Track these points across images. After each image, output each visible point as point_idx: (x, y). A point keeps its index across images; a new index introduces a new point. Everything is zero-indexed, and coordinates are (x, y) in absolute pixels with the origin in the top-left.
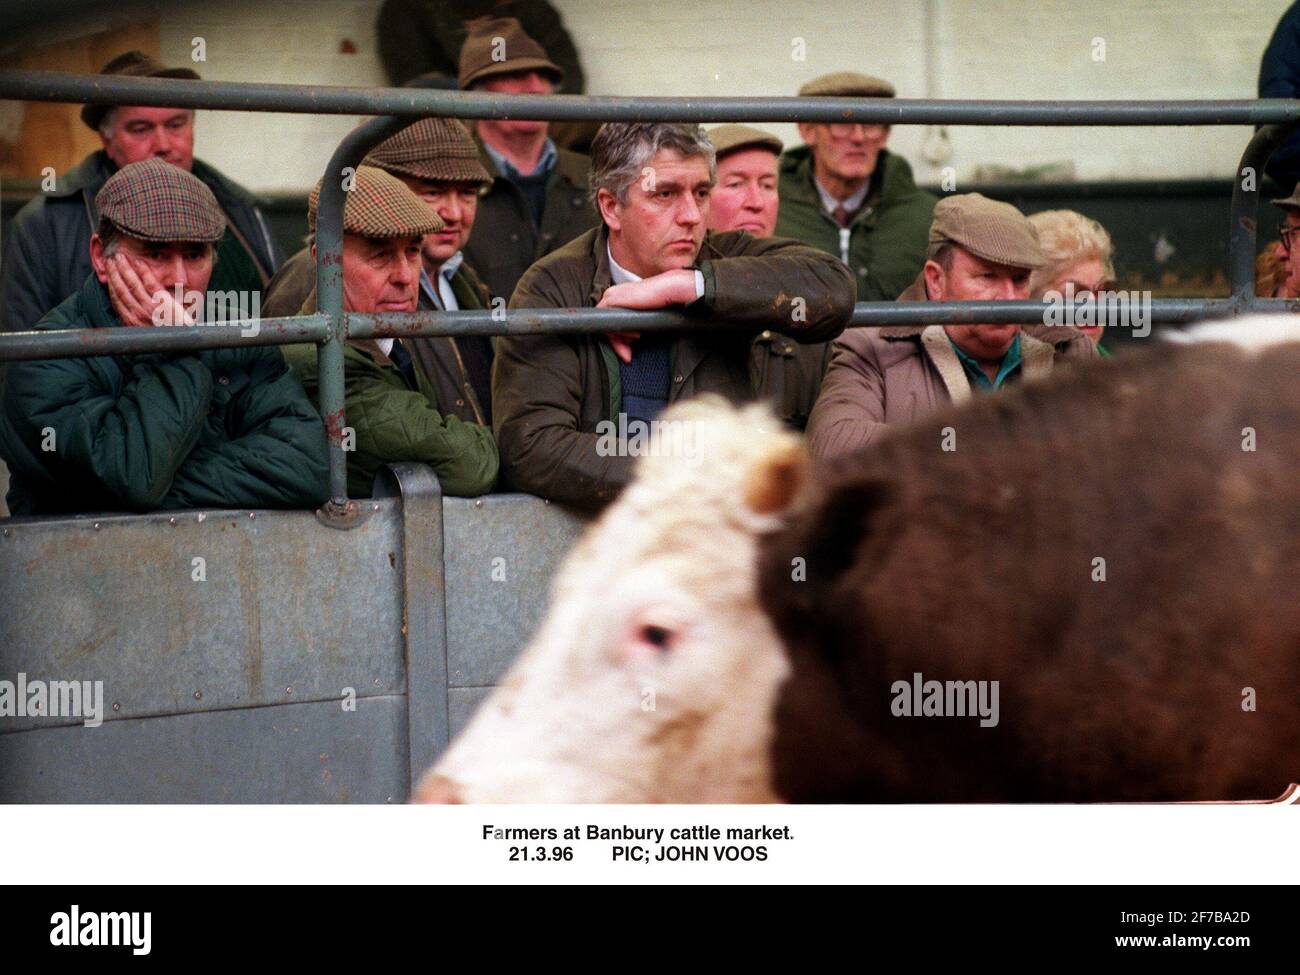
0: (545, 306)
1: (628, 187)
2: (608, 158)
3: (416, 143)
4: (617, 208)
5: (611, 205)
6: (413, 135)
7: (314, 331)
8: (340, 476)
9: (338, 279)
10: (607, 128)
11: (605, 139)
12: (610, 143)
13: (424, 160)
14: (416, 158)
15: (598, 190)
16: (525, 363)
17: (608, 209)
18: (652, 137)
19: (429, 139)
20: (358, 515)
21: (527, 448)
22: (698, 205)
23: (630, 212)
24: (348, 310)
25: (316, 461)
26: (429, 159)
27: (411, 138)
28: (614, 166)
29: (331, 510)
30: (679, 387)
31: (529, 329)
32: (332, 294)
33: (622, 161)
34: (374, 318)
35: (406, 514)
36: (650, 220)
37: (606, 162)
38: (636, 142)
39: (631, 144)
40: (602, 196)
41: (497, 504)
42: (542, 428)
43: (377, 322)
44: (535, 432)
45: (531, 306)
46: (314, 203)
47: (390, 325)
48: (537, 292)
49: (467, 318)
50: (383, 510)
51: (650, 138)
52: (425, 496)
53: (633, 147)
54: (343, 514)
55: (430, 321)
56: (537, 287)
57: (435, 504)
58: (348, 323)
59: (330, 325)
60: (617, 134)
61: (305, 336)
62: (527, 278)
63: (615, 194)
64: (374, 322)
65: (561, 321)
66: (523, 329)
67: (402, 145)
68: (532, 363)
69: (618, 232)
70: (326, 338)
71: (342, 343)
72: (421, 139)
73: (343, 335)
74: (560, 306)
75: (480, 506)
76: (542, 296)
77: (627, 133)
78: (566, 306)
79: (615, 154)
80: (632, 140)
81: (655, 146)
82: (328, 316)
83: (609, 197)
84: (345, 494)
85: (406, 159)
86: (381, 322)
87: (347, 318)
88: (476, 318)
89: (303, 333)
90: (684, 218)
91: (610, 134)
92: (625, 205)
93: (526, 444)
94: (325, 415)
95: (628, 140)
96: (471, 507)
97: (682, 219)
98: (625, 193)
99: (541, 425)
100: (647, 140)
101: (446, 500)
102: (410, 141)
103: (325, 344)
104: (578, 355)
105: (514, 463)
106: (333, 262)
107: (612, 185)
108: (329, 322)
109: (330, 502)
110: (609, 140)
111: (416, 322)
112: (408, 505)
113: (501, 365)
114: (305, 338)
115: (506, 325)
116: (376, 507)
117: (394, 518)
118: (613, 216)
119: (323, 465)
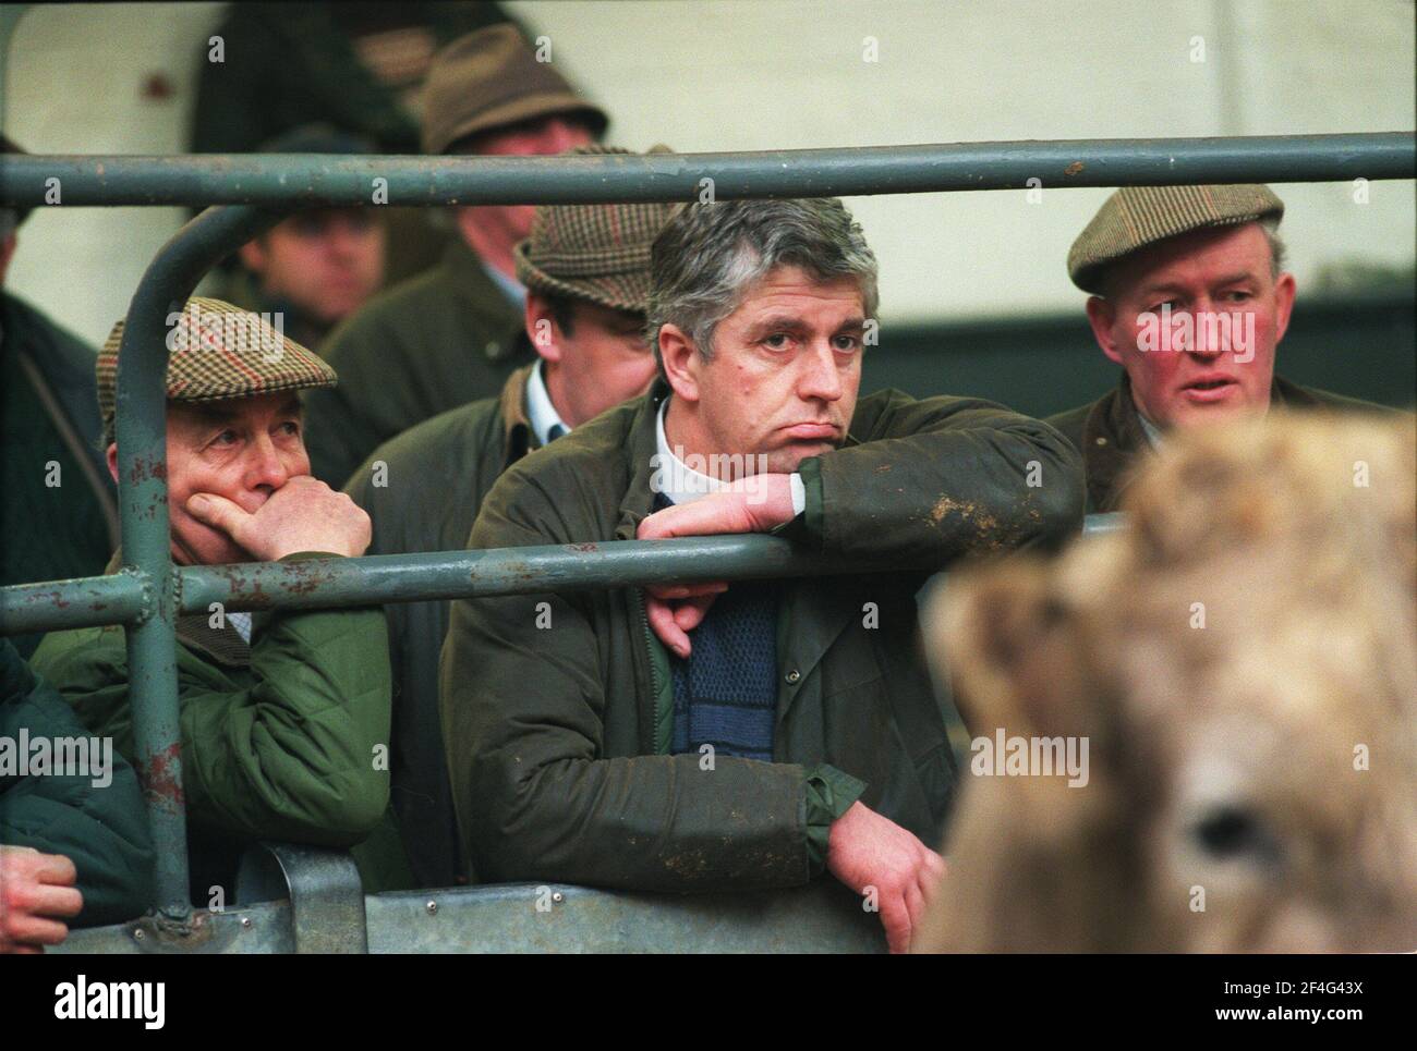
0: (535, 543)
1: (715, 324)
2: (681, 269)
3: (610, 242)
4: (692, 362)
5: (683, 354)
6: (606, 226)
7: (120, 602)
8: (174, 865)
9: (159, 507)
10: (685, 214)
11: (681, 232)
12: (689, 243)
13: (624, 273)
14: (610, 270)
15: (660, 325)
16: (506, 647)
17: (677, 364)
18: (764, 240)
19: (633, 234)
20: (211, 937)
21: (523, 803)
22: (839, 364)
23: (716, 369)
24: (179, 563)
25: (131, 841)
26: (633, 271)
27: (603, 231)
28: (691, 286)
29: (161, 929)
30: (794, 690)
31: (511, 583)
32: (148, 535)
33: (707, 279)
34: (227, 576)
35: (299, 929)
36: (750, 384)
37: (677, 275)
38: (734, 246)
39: (726, 249)
40: (667, 337)
41: (465, 905)
42: (542, 765)
43: (234, 581)
44: (534, 772)
45: (512, 542)
46: (107, 368)
47: (258, 586)
48: (519, 519)
49: (399, 569)
50: (256, 925)
51: (761, 242)
52: (331, 896)
53: (729, 253)
54: (184, 935)
55: (330, 576)
56: (518, 509)
57: (351, 910)
58: (180, 587)
59: (147, 590)
60: (702, 230)
61: (103, 613)
62: (500, 492)
63: (690, 335)
64: (227, 582)
65: (569, 567)
66: (500, 585)
67: (586, 245)
68: (519, 648)
69: (692, 405)
70: (141, 614)
71: (173, 623)
72: (620, 233)
73: (172, 608)
74: (558, 542)
75: (433, 911)
76: (527, 526)
77: (719, 226)
78: (571, 541)
79: (694, 264)
80: (726, 241)
81: (768, 258)
82: (143, 574)
83: (679, 340)
84: (186, 899)
85: (594, 271)
86: (243, 581)
87: (178, 577)
88: (413, 568)
89: (99, 607)
90: (812, 387)
91: (689, 225)
92: (708, 357)
93: (522, 796)
94: (143, 757)
95: (720, 240)
96: (417, 914)
97: (807, 388)
98: (709, 334)
99: (542, 759)
100: (755, 246)
101: (372, 903)
102: (600, 236)
103: (140, 626)
104: (595, 631)
105: (506, 830)
106: (149, 475)
107: (687, 318)
108: (147, 585)
109: (159, 915)
110: (686, 237)
111: (305, 579)
112: (303, 914)
113: (462, 652)
114: (103, 616)
115: (469, 578)
116: (244, 921)
117: (278, 937)
118: (684, 374)
119: (145, 848)
